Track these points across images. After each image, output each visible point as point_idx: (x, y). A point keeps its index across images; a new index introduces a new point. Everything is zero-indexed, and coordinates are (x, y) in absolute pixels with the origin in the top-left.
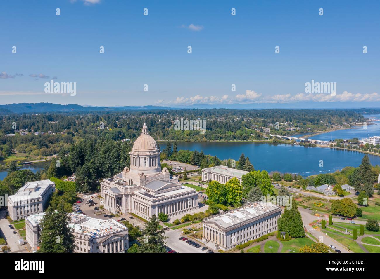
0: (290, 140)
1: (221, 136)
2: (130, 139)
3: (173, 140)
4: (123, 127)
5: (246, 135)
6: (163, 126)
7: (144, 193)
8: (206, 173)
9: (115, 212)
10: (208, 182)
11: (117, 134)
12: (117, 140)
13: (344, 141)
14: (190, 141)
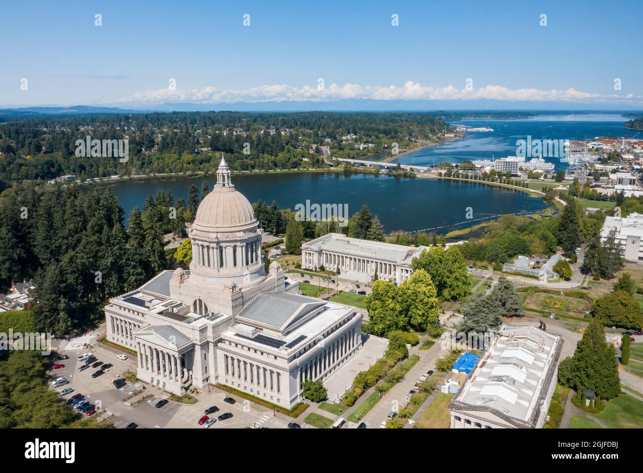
0: (368, 166)
1: (252, 162)
2: (74, 176)
3: (161, 173)
4: (54, 150)
5: (295, 160)
6: (138, 148)
7: (251, 336)
8: (311, 252)
9: (180, 389)
10: (317, 272)
11: (46, 166)
12: (46, 178)
13: (453, 166)
14: (197, 175)
